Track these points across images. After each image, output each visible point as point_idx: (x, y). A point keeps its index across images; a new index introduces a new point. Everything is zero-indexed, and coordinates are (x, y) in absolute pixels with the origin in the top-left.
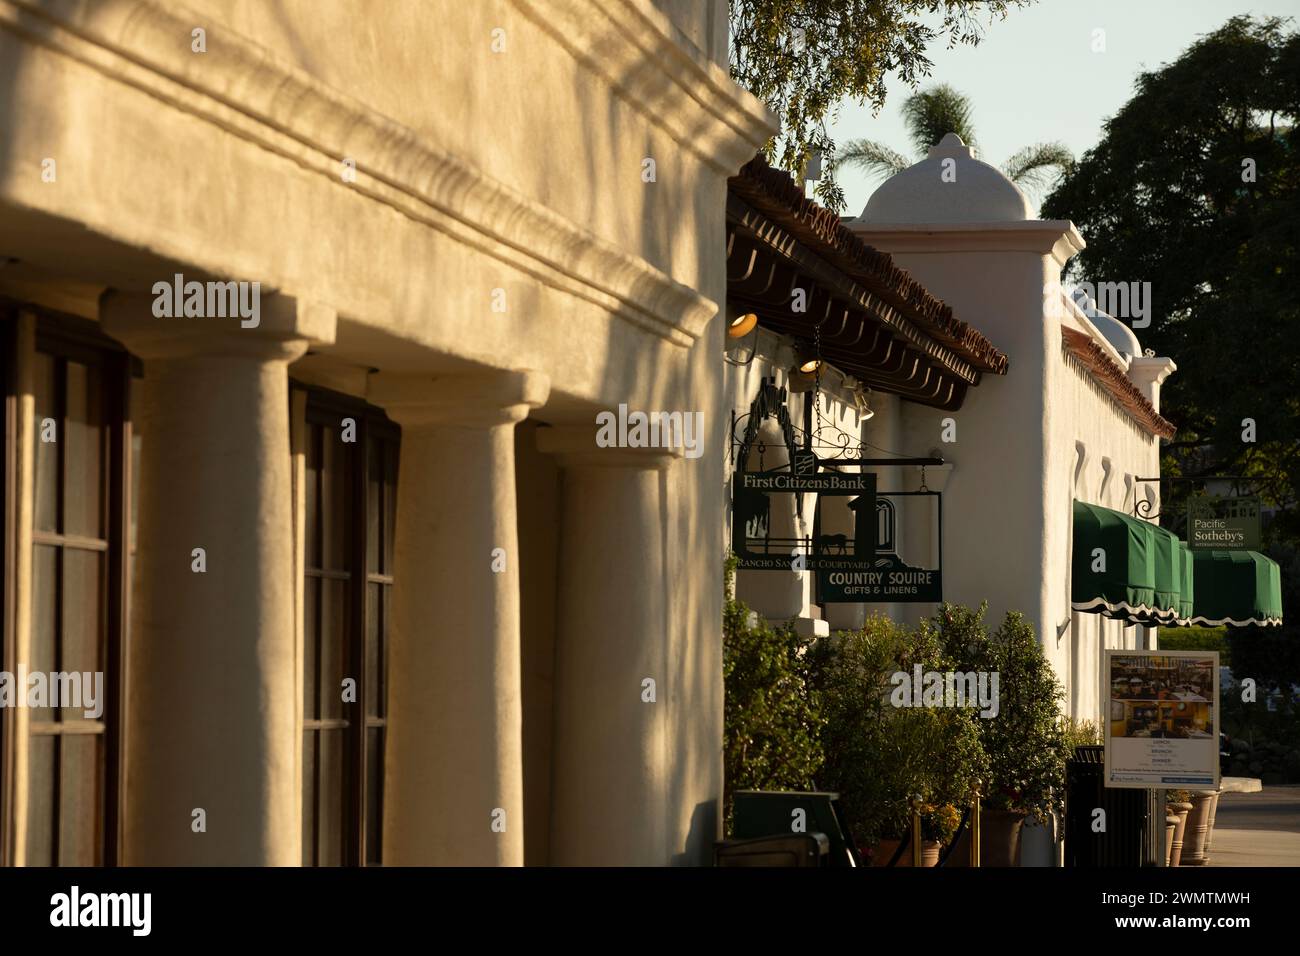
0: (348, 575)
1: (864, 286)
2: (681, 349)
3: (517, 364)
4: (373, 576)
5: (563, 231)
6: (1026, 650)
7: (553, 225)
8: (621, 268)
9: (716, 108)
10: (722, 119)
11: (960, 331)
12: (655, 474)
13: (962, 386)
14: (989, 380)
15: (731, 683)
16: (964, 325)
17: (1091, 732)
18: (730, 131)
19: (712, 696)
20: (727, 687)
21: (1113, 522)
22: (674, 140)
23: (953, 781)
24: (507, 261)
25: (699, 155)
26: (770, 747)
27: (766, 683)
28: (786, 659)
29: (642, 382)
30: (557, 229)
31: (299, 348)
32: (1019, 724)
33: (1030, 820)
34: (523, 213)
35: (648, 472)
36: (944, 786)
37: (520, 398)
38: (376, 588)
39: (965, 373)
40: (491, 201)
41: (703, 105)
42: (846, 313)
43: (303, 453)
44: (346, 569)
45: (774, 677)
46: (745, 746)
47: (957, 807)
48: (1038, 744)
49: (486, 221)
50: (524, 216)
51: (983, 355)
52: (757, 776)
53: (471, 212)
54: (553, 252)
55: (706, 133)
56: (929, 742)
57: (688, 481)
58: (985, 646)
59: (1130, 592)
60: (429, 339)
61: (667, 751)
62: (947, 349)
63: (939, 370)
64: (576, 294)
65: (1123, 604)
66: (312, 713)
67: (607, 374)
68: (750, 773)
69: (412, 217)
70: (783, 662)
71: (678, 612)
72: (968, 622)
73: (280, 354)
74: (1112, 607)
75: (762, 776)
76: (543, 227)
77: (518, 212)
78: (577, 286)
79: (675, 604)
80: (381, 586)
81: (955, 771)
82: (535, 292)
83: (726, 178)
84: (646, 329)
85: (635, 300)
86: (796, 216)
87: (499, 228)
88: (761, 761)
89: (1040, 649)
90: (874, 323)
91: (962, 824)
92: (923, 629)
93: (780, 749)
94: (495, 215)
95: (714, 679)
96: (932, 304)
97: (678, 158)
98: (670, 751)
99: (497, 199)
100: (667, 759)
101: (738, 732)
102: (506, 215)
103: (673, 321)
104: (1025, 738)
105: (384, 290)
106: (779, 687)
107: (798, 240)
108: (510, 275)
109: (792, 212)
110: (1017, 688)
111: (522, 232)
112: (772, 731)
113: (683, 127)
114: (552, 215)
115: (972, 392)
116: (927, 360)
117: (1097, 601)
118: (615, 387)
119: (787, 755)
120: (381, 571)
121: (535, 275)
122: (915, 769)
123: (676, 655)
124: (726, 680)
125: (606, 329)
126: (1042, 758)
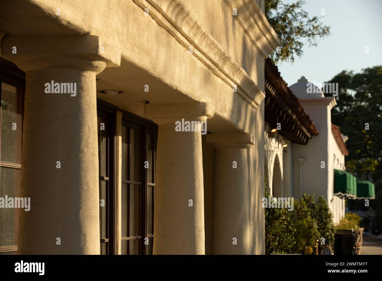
0: (140, 183)
1: (290, 107)
2: (253, 109)
3: (203, 100)
4: (149, 184)
5: (219, 50)
6: (324, 206)
7: (216, 47)
8: (238, 72)
9: (264, 31)
10: (265, 36)
11: (310, 123)
12: (246, 150)
13: (308, 138)
14: (314, 137)
15: (267, 219)
16: (311, 121)
17: (339, 226)
18: (267, 41)
19: (262, 223)
20: (266, 220)
21: (343, 174)
22: (251, 41)
23: (310, 240)
24: (199, 58)
25: (258, 48)
26: (278, 239)
27: (277, 219)
28: (283, 211)
29: (243, 117)
30: (218, 49)
31: (102, 65)
32: (323, 224)
33: (326, 249)
34: (205, 37)
35: (244, 149)
36: (308, 242)
37: (204, 113)
38: (151, 188)
39: (309, 135)
40: (193, 27)
41: (260, 29)
42: (285, 115)
43: (120, 136)
44: (139, 181)
45: (280, 217)
46: (271, 239)
47: (311, 247)
48: (328, 230)
49: (191, 36)
50: (206, 39)
51: (314, 130)
52: (275, 248)
53: (185, 29)
54: (216, 59)
55: (260, 40)
56: (304, 231)
57: (256, 153)
58: (314, 205)
59: (347, 191)
60: (167, 80)
61: (250, 242)
62: (306, 128)
63: (304, 134)
64: (223, 80)
65: (346, 194)
66: (127, 234)
67: (232, 112)
68: (272, 247)
69: (160, 24)
70: (283, 212)
71: (253, 196)
72: (310, 199)
73: (93, 68)
74: (343, 195)
75: (276, 248)
76: (213, 46)
77: (204, 37)
78: (224, 76)
79: (252, 194)
80: (153, 187)
81: (311, 238)
82: (209, 74)
83: (264, 59)
84: (244, 99)
85: (242, 86)
86: (278, 80)
87: (196, 41)
88: (276, 243)
89: (328, 206)
90: (291, 119)
91: (313, 252)
92: (302, 201)
93: (282, 239)
94: (195, 35)
95: (262, 217)
96: (305, 115)
97: (252, 47)
98: (251, 243)
99: (195, 27)
100: (250, 246)
101: (268, 234)
102: (199, 36)
103: (253, 97)
104: (324, 228)
105: (147, 52)
106: (281, 220)
107: (276, 91)
108: (200, 64)
109: (277, 79)
110: (322, 216)
111: (205, 46)
112: (280, 234)
113: (253, 36)
114: (216, 42)
115: (309, 140)
116: (302, 131)
117: (339, 193)
118: (235, 117)
119: (284, 241)
120: (153, 182)
121: (209, 67)
122: (301, 237)
123: (253, 211)
124: (265, 218)
125: (232, 95)
126: (329, 233)
